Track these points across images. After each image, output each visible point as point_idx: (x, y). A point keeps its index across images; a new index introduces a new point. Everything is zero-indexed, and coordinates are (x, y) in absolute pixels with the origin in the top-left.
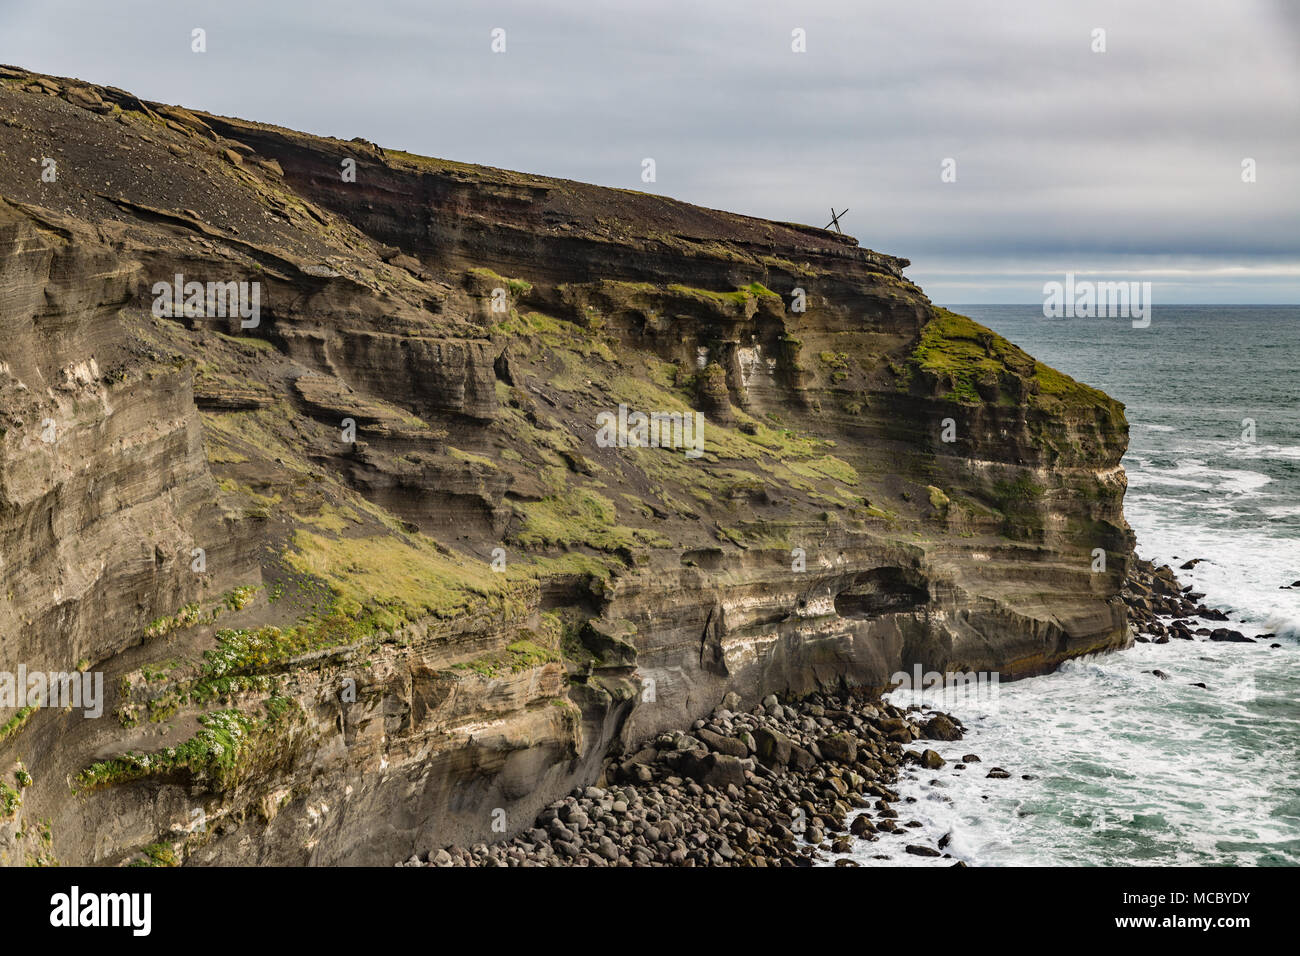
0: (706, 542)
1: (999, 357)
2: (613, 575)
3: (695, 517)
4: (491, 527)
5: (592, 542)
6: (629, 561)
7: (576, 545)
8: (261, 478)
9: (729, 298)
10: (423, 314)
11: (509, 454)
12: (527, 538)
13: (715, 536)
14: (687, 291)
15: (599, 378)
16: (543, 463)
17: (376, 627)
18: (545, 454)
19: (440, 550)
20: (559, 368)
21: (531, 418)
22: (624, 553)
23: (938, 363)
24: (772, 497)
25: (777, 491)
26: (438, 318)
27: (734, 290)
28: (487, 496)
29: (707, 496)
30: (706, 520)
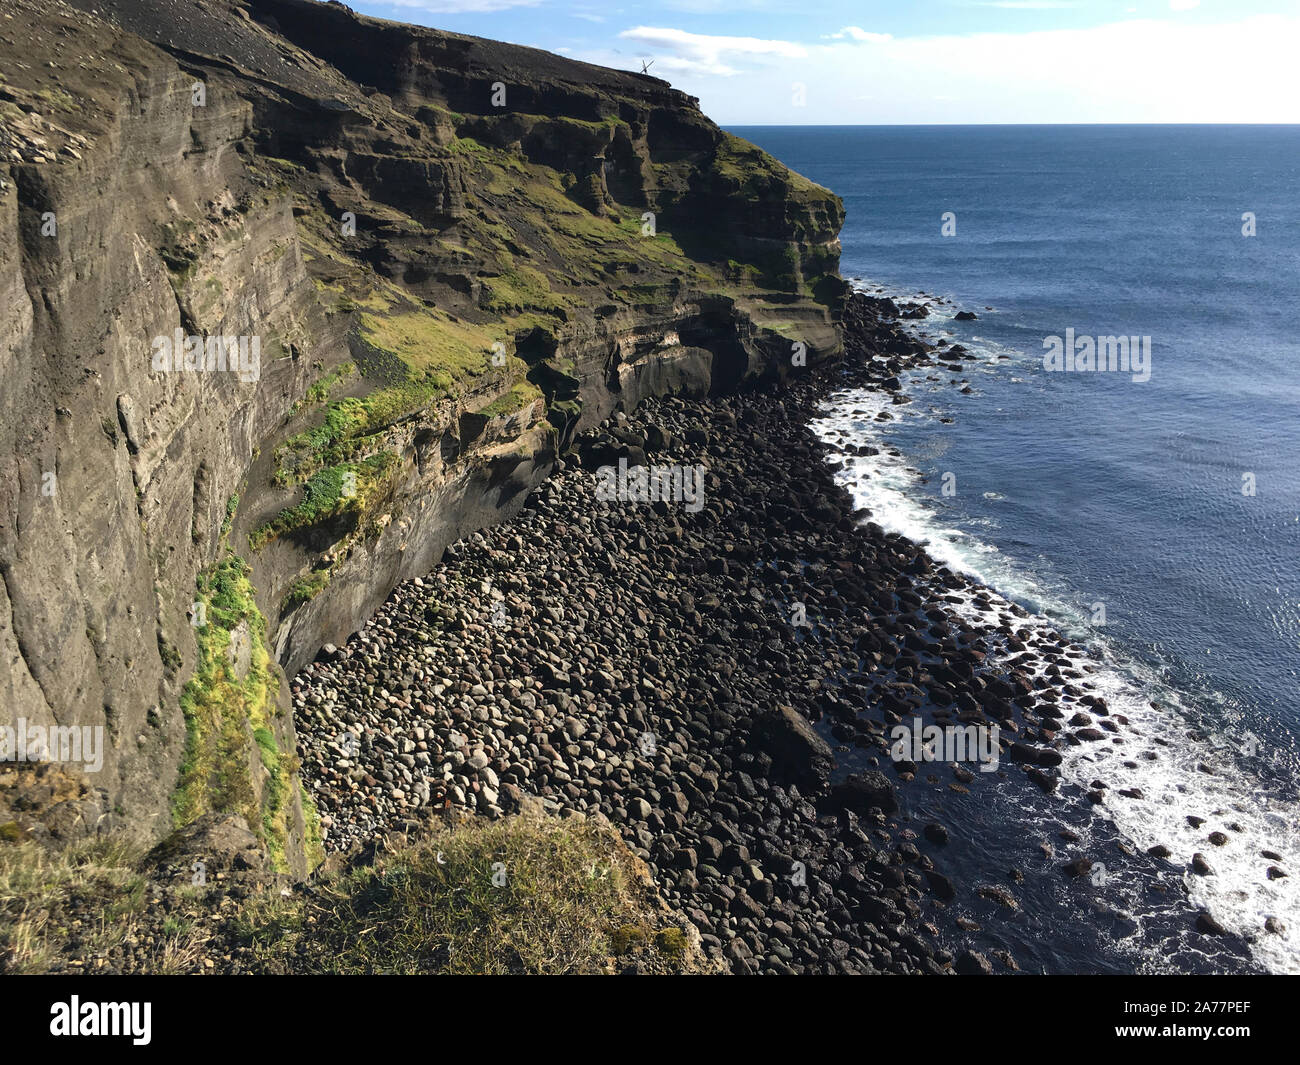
0: (606, 302)
1: (767, 167)
2: (556, 328)
3: (595, 284)
4: (470, 296)
5: (538, 304)
6: (565, 319)
7: (527, 307)
8: (328, 273)
9: (598, 126)
10: (408, 140)
11: (473, 242)
12: (495, 304)
13: (610, 296)
14: (571, 121)
15: (518, 186)
16: (497, 249)
17: (436, 387)
18: (496, 242)
19: (451, 319)
20: (491, 178)
21: (482, 216)
22: (559, 313)
23: (730, 170)
24: (642, 268)
25: (643, 263)
26: (419, 142)
27: (601, 120)
28: (468, 276)
29: (600, 268)
30: (603, 285)
